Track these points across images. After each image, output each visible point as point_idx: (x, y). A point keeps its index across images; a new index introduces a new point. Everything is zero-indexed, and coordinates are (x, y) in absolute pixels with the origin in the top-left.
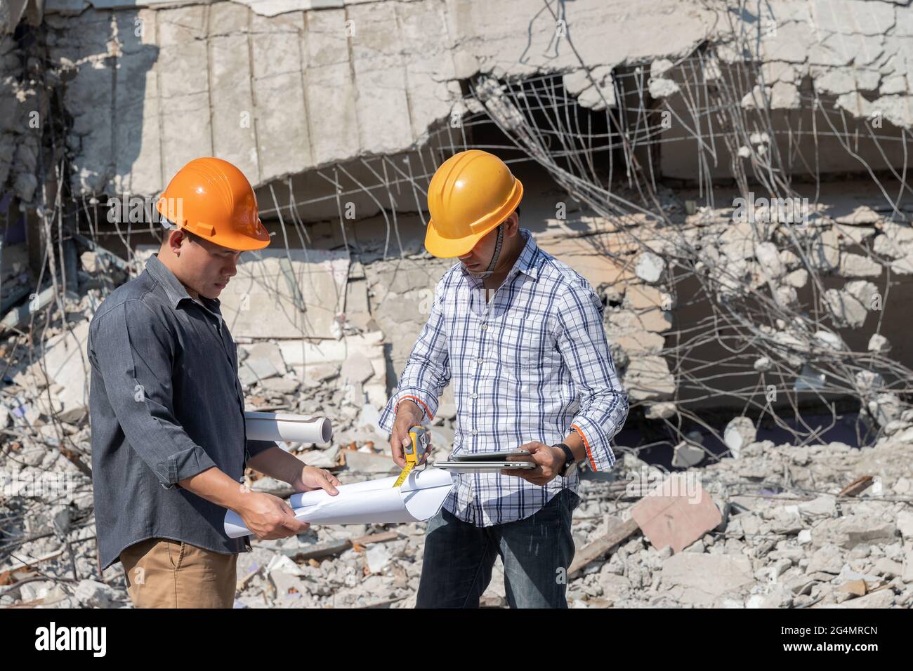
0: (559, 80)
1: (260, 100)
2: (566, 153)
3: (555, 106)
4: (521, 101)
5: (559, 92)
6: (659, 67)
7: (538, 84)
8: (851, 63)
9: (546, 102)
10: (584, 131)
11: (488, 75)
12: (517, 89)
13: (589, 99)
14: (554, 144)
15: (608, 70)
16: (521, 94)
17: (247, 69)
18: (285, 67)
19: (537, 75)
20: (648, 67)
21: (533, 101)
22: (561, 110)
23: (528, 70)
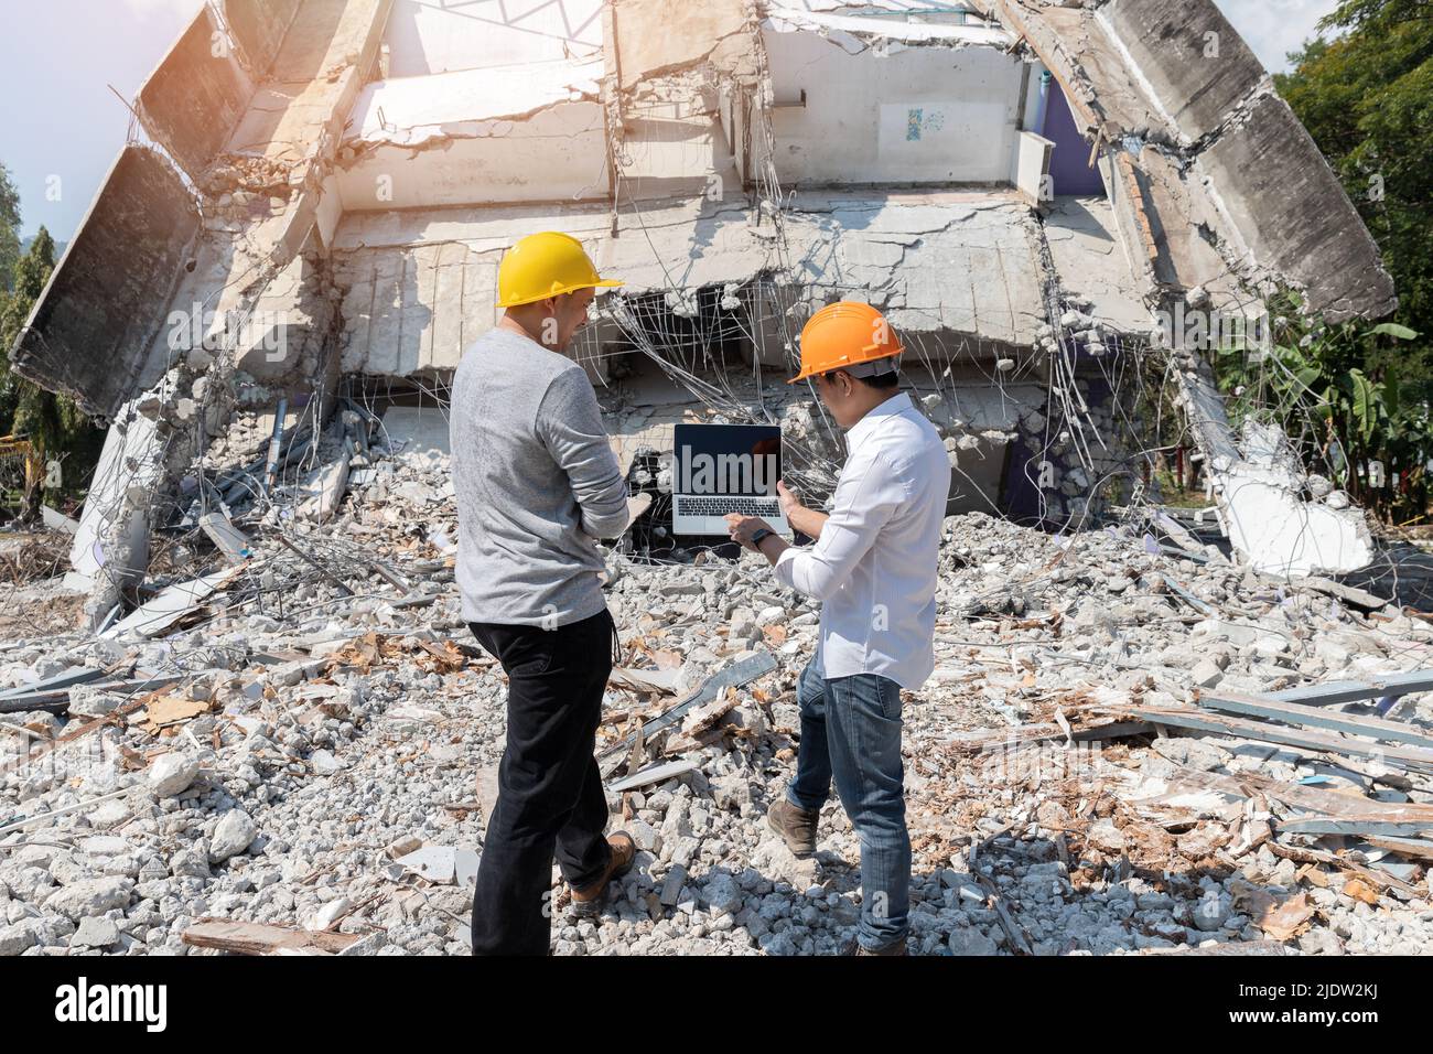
0: (662, 297)
1: (466, 309)
2: (665, 346)
3: (658, 314)
4: (636, 311)
5: (662, 305)
6: (729, 288)
7: (649, 300)
8: (867, 286)
9: (653, 312)
10: (678, 332)
11: (616, 294)
12: (633, 302)
13: (679, 311)
14: (656, 340)
15: (694, 290)
16: (636, 307)
17: (460, 288)
18: (485, 287)
19: (648, 293)
20: (722, 288)
21: (643, 311)
22: (662, 317)
23: (642, 290)
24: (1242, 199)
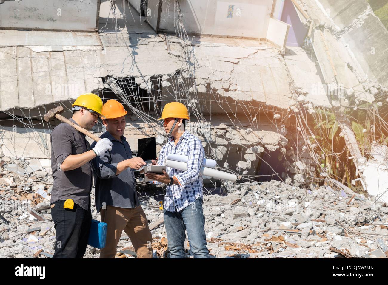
0: (134, 79)
1: (35, 80)
2: (135, 102)
3: (132, 88)
4: (122, 85)
5: (134, 83)
6: (165, 78)
7: (127, 80)
8: (221, 80)
9: (129, 86)
10: (141, 96)
11: (111, 76)
12: (120, 81)
13: (142, 86)
14: (132, 100)
15: (149, 77)
16: (122, 83)
17: (30, 69)
18: (43, 69)
19: (127, 77)
20: (161, 77)
21: (125, 86)
22: (134, 89)
23: (124, 76)
24: (362, 54)
